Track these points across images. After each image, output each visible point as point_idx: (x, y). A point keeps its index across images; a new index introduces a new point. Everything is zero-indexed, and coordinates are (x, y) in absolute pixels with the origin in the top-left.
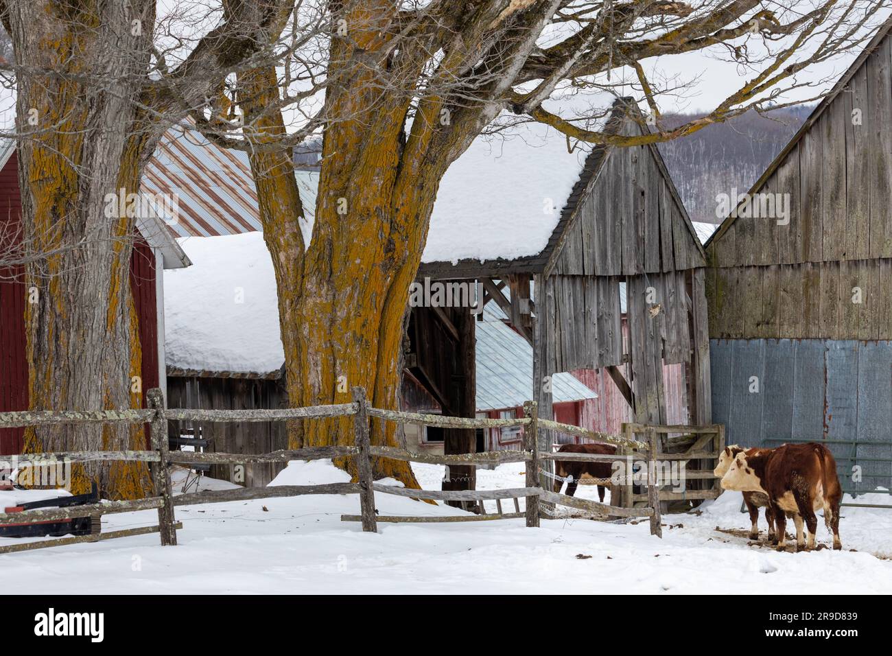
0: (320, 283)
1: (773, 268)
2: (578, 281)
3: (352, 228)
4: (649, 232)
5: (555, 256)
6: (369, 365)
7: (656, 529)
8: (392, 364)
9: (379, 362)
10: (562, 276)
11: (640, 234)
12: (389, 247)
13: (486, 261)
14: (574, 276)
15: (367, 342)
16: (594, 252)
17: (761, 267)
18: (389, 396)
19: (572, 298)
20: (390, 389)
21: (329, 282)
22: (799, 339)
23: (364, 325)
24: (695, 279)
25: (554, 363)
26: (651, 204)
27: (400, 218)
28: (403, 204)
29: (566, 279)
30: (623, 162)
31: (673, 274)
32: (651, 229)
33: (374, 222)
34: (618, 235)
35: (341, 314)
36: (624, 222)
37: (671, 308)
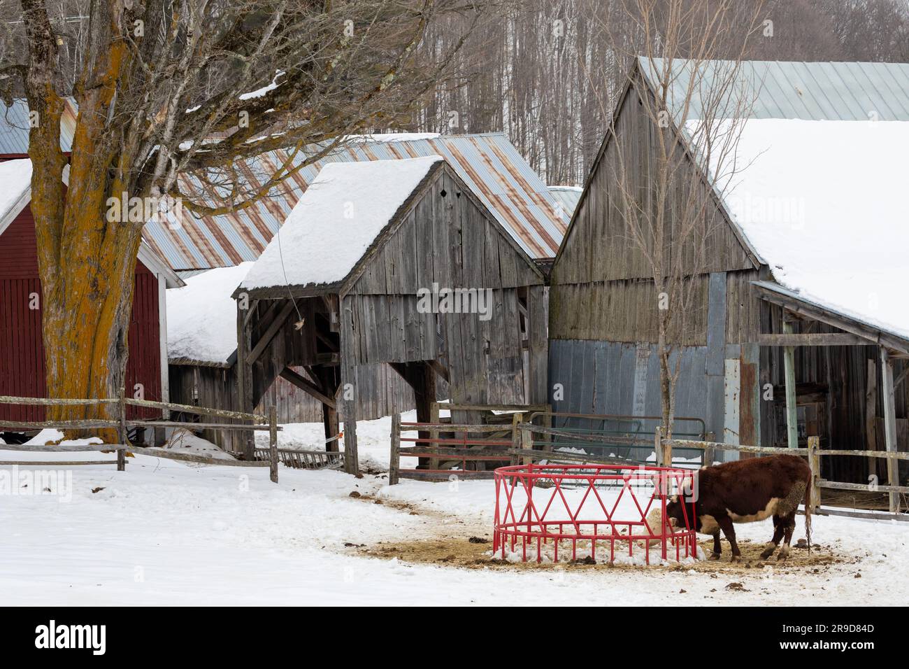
0: (57, 307)
1: (578, 285)
2: (382, 299)
3: (73, 271)
4: (468, 260)
5: (353, 281)
6: (80, 362)
7: (274, 477)
8: (103, 361)
9: (92, 361)
10: (363, 296)
11: (458, 261)
12: (95, 284)
13: (319, 285)
14: (377, 296)
15: (78, 346)
16: (399, 277)
17: (574, 285)
18: (101, 382)
19: (374, 312)
20: (102, 378)
21: (63, 306)
22: (586, 340)
23: (76, 336)
24: (530, 294)
25: (353, 358)
26: (470, 239)
27: (104, 263)
28: (106, 255)
29: (367, 298)
30: (434, 209)
31: (501, 290)
32: (470, 258)
33: (87, 267)
34: (429, 263)
35: (67, 328)
36: (435, 254)
37: (499, 316)
